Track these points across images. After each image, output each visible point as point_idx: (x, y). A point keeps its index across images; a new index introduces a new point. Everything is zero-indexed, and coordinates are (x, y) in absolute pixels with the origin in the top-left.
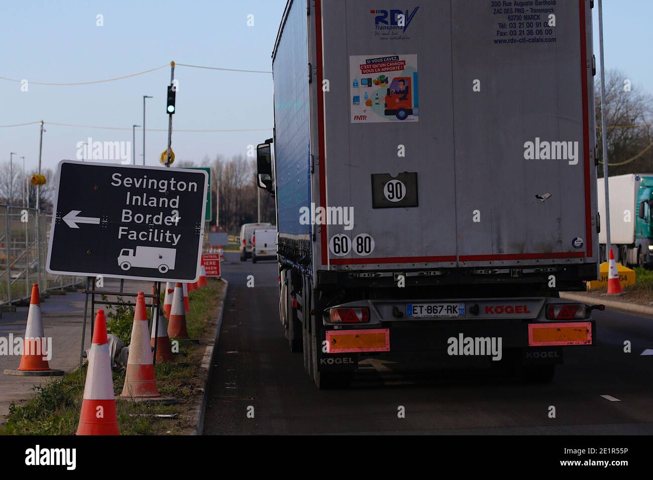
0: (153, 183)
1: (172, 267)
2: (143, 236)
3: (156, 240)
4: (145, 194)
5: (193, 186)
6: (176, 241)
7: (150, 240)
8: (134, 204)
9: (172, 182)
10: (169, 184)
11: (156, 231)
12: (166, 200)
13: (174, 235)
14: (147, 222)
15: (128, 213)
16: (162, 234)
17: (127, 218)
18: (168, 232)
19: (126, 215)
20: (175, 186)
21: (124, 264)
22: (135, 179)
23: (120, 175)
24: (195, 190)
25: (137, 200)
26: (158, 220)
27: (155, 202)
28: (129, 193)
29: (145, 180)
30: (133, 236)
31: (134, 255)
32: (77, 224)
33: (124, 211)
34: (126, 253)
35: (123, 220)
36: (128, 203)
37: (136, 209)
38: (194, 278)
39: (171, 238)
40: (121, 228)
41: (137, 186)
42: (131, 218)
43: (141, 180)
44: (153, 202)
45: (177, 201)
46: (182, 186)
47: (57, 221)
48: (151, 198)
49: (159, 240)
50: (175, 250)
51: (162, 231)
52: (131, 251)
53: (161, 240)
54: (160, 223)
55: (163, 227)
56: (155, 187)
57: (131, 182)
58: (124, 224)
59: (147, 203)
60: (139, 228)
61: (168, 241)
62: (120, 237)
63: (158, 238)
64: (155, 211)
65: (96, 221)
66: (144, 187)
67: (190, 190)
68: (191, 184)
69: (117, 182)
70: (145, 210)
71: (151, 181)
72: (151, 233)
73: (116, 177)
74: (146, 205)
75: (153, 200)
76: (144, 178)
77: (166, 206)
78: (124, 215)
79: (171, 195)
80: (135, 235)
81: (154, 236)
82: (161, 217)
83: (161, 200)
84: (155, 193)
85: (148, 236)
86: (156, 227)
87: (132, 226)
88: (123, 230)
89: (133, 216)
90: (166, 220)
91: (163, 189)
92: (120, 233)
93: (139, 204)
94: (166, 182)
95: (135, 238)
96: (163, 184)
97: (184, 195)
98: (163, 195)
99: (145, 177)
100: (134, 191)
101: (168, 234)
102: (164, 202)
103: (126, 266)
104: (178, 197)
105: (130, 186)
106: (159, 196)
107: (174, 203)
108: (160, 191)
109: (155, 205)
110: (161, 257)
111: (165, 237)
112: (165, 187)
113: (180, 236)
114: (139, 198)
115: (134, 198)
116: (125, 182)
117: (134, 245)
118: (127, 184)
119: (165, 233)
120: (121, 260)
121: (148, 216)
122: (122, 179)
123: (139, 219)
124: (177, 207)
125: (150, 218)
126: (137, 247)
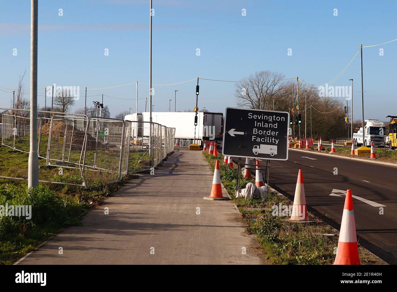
0: (266, 117)
1: (276, 154)
2: (263, 140)
3: (268, 142)
4: (263, 122)
5: (283, 119)
6: (277, 142)
7: (266, 141)
8: (258, 126)
9: (274, 117)
10: (273, 118)
11: (268, 138)
12: (272, 125)
13: (276, 140)
14: (264, 134)
15: (256, 130)
16: (271, 139)
17: (255, 132)
18: (273, 138)
19: (255, 131)
20: (275, 118)
21: (255, 152)
22: (258, 116)
23: (252, 114)
24: (284, 121)
25: (259, 124)
26: (269, 133)
27: (267, 125)
28: (256, 122)
29: (262, 116)
30: (258, 140)
31: (259, 148)
32: (234, 134)
33: (254, 129)
34: (256, 147)
35: (254, 133)
36: (255, 126)
37: (259, 128)
38: (286, 158)
39: (275, 141)
40: (253, 136)
41: (259, 118)
42: (257, 132)
43: (261, 116)
44: (266, 125)
45: (277, 125)
46: (278, 119)
47: (226, 133)
49: (270, 142)
50: (277, 146)
51: (271, 138)
52: (258, 147)
53: (271, 142)
54: (270, 134)
55: (271, 136)
56: (267, 119)
57: (257, 117)
58: (254, 135)
59: (264, 126)
60: (261, 137)
61: (273, 142)
62: (253, 140)
63: (269, 141)
64: (267, 129)
65: (242, 133)
66: (262, 119)
67: (282, 120)
68: (282, 118)
69: (251, 117)
70: (263, 129)
71: (265, 116)
73: (250, 114)
74: (263, 127)
75: (266, 124)
76: (262, 115)
77: (272, 127)
78: (254, 131)
79: (274, 122)
80: (259, 139)
81: (267, 140)
82: (270, 132)
83: (270, 124)
84: (267, 121)
85: (265, 140)
86: (268, 136)
87: (258, 136)
88: (254, 137)
89: (258, 132)
90: (272, 133)
91: (270, 120)
92: (253, 138)
93: (260, 126)
94: (271, 117)
95: (259, 141)
96: (270, 118)
97: (279, 123)
98: (270, 122)
99: (263, 114)
100: (258, 121)
101: (273, 139)
102: (271, 125)
103: (256, 153)
104: (277, 123)
105: (256, 118)
106: (269, 123)
107: (275, 126)
108: (269, 121)
109: (267, 127)
110: (271, 149)
111: (272, 140)
112: (271, 119)
113: (278, 140)
114: (260, 124)
115: (258, 123)
116: (254, 117)
117: (259, 144)
118: (255, 117)
119: (272, 139)
120: (254, 150)
121: (264, 132)
122: (253, 116)
123: (261, 132)
124: (276, 127)
125: (265, 132)
126: (261, 145)
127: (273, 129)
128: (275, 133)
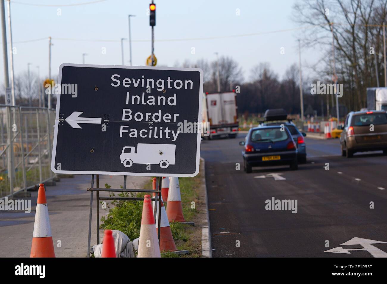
0: (151, 82)
1: (173, 162)
2: (144, 134)
3: (156, 137)
4: (143, 94)
5: (189, 84)
6: (175, 137)
7: (150, 137)
8: (133, 103)
9: (169, 80)
10: (166, 83)
11: (156, 128)
12: (164, 98)
13: (173, 132)
14: (147, 120)
15: (128, 112)
16: (161, 131)
17: (127, 117)
18: (167, 128)
19: (126, 114)
20: (172, 84)
21: (126, 161)
22: (134, 80)
23: (119, 76)
24: (191, 88)
25: (136, 99)
26: (157, 117)
27: (153, 100)
28: (128, 93)
29: (143, 80)
30: (134, 134)
31: (136, 152)
32: (79, 124)
33: (124, 110)
34: (128, 151)
35: (124, 119)
36: (127, 103)
37: (135, 108)
38: (193, 171)
39: (170, 134)
40: (122, 127)
41: (136, 85)
42: (131, 117)
43: (139, 80)
44: (152, 101)
45: (175, 98)
46: (178, 84)
47: (60, 122)
48: (149, 97)
49: (159, 137)
50: (175, 145)
51: (161, 128)
52: (133, 149)
53: (161, 137)
54: (159, 120)
55: (162, 124)
56: (153, 87)
57: (130, 82)
58: (125, 123)
59: (146, 101)
60: (139, 126)
61: (167, 137)
62: (121, 136)
63: (158, 134)
64: (154, 109)
65: (97, 121)
66: (143, 86)
67: (186, 88)
68: (187, 82)
69: (116, 83)
70: (144, 109)
71: (148, 81)
72: (151, 131)
73: (115, 78)
74: (145, 104)
75: (152, 98)
76: (141, 78)
77: (164, 104)
78: (124, 114)
79: (168, 93)
80: (136, 133)
81: (154, 133)
82: (160, 115)
83: (159, 98)
84: (152, 92)
85: (148, 134)
86: (155, 124)
87: (133, 124)
88: (124, 129)
89: (133, 114)
90: (164, 118)
91: (161, 88)
92: (122, 131)
93: (138, 103)
94: (163, 81)
95: (136, 136)
96: (160, 83)
97: (181, 93)
98: (161, 94)
99: (143, 77)
100: (134, 91)
101: (167, 131)
102: (162, 100)
103: (128, 163)
104: (175, 95)
105: (129, 86)
106: (157, 94)
107: (172, 101)
108: (158, 90)
109: (154, 103)
110: (161, 153)
111: (164, 134)
112: (163, 86)
114: (138, 97)
115: (134, 97)
116: (124, 82)
117: (135, 142)
118: (126, 84)
119: (164, 129)
120: (124, 157)
121: (147, 115)
122: (121, 80)
123: (139, 117)
124: (174, 104)
125: (149, 116)
126: (138, 144)
127: (166, 109)
128: (170, 117)
